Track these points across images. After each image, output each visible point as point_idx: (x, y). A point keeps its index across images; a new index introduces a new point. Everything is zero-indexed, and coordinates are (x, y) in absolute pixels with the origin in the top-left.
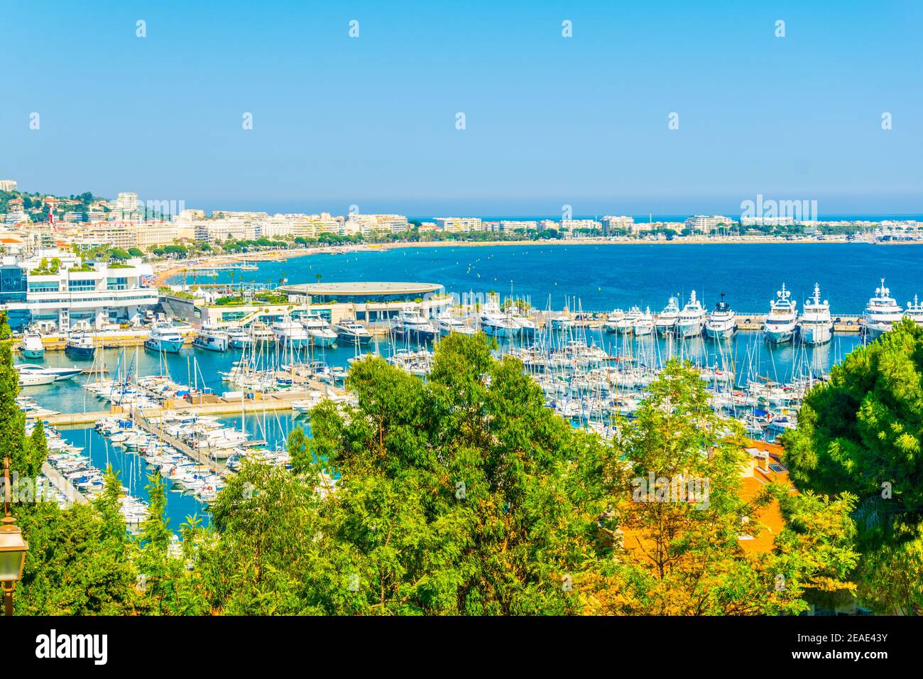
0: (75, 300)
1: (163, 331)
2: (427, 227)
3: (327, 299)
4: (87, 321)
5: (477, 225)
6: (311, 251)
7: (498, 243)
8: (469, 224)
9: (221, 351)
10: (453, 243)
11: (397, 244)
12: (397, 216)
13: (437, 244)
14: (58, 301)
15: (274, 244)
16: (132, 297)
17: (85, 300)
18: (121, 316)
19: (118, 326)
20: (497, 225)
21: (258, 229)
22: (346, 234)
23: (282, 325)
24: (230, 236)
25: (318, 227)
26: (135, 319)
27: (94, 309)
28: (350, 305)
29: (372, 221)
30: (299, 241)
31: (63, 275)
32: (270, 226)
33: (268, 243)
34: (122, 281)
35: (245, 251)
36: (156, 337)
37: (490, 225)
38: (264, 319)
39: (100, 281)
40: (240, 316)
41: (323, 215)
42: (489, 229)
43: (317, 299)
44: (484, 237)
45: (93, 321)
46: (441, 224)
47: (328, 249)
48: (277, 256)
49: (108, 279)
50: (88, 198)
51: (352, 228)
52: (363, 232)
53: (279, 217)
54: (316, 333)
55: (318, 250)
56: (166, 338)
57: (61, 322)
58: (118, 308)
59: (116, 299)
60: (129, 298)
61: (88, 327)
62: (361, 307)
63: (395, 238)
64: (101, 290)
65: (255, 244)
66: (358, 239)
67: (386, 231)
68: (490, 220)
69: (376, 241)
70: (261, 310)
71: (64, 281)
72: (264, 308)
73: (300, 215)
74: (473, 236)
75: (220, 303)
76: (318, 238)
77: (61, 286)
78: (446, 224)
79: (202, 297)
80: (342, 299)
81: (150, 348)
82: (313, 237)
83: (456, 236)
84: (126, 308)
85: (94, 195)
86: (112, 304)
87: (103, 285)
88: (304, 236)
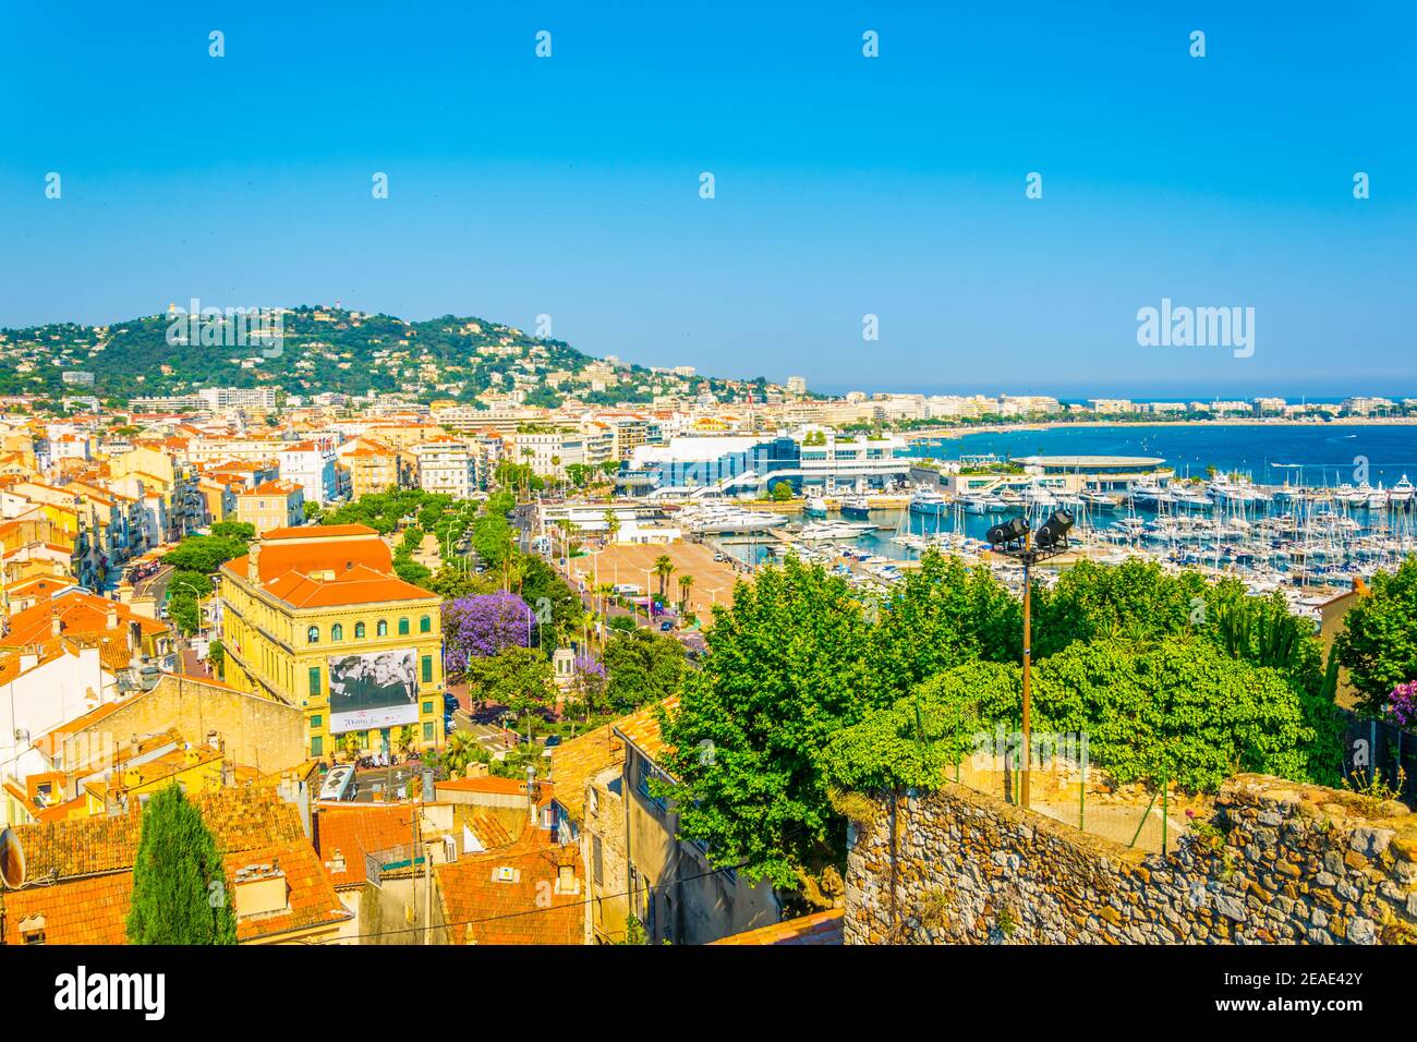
0: (841, 468)
1: (927, 495)
2: (1076, 408)
3: (1057, 470)
4: (848, 486)
5: (1126, 406)
6: (976, 430)
7: (1151, 423)
8: (1119, 406)
10: (1107, 423)
11: (1053, 424)
12: (1047, 398)
13: (1091, 424)
14: (824, 468)
15: (944, 423)
16: (888, 465)
17: (849, 468)
18: (877, 483)
19: (877, 491)
20: (1146, 407)
21: (927, 410)
22: (1005, 415)
23: (1031, 492)
24: (904, 416)
25: (980, 407)
26: (889, 485)
27: (855, 476)
28: (1083, 476)
29: (1024, 404)
30: (965, 420)
31: (830, 446)
32: (937, 407)
33: (939, 423)
34: (878, 452)
35: (919, 429)
36: (920, 501)
37: (1139, 406)
38: (1011, 487)
39: (860, 451)
40: (983, 483)
41: (978, 396)
42: (1138, 411)
43: (1050, 470)
44: (1137, 417)
45: (853, 486)
46: (1093, 406)
47: (992, 428)
48: (951, 434)
49: (868, 450)
50: (762, 381)
51: (1010, 409)
52: (1020, 413)
53: (935, 398)
54: (1065, 500)
55: (982, 429)
56: (932, 502)
57: (827, 487)
58: (874, 476)
59: (875, 467)
60: (885, 467)
61: (850, 491)
62: (1093, 478)
63: (1051, 418)
64: (861, 460)
65: (927, 423)
66: (1017, 419)
67: (1042, 412)
68: (1139, 402)
69: (1033, 420)
70: (1003, 479)
71: (831, 452)
72: (1006, 477)
73: (955, 397)
74: (1125, 417)
75: (964, 472)
76: (981, 418)
77: (828, 455)
78: (1097, 406)
79: (948, 468)
80: (1071, 470)
81: (915, 511)
82: (976, 416)
83: (1109, 417)
84: (881, 476)
85: (766, 379)
86: (871, 472)
87: (864, 455)
88: (969, 416)
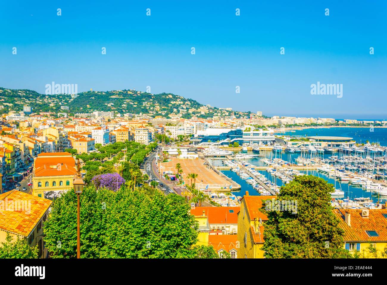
0: (254, 138)
1: (277, 147)
2: (341, 122)
3: (320, 140)
4: (257, 144)
5: (356, 122)
6: (309, 127)
7: (362, 127)
8: (353, 121)
9: (292, 153)
10: (349, 127)
11: (333, 126)
12: (332, 119)
13: (344, 127)
14: (250, 138)
15: (299, 126)
16: (269, 138)
17: (257, 138)
18: (265, 143)
19: (265, 145)
20: (362, 122)
21: (294, 121)
22: (318, 123)
23: (309, 147)
24: (287, 123)
25: (311, 121)
26: (269, 143)
27: (259, 141)
28: (327, 142)
29: (325, 120)
30: (305, 125)
31: (252, 132)
32: (298, 121)
33: (297, 125)
34: (266, 134)
35: (291, 127)
36: (275, 148)
37: (359, 122)
38: (303, 145)
39: (260, 133)
40: (296, 144)
41: (311, 118)
42: (359, 123)
43: (317, 140)
44: (358, 125)
45: (258, 143)
46: (345, 121)
47: (313, 127)
48: (300, 129)
49: (263, 133)
50: (250, 113)
51: (320, 122)
52: (323, 123)
53: (299, 118)
54: (319, 149)
55: (310, 127)
56: (278, 149)
57: (251, 144)
58: (265, 141)
59: (264, 138)
60: (268, 138)
61: (257, 145)
62: (330, 143)
63: (332, 125)
64: (261, 136)
65: (294, 125)
66: (322, 125)
67: (329, 123)
68: (359, 120)
69: (327, 125)
70: (302, 143)
71: (252, 133)
72: (303, 142)
73: (305, 118)
74: (355, 125)
75: (291, 140)
76: (311, 124)
77: (251, 134)
78: (346, 121)
79: (286, 139)
80: (324, 141)
81: (274, 151)
82: (309, 124)
83: (350, 125)
84: (267, 141)
85: (251, 112)
86: (263, 139)
87: (261, 135)
88: (307, 124)
